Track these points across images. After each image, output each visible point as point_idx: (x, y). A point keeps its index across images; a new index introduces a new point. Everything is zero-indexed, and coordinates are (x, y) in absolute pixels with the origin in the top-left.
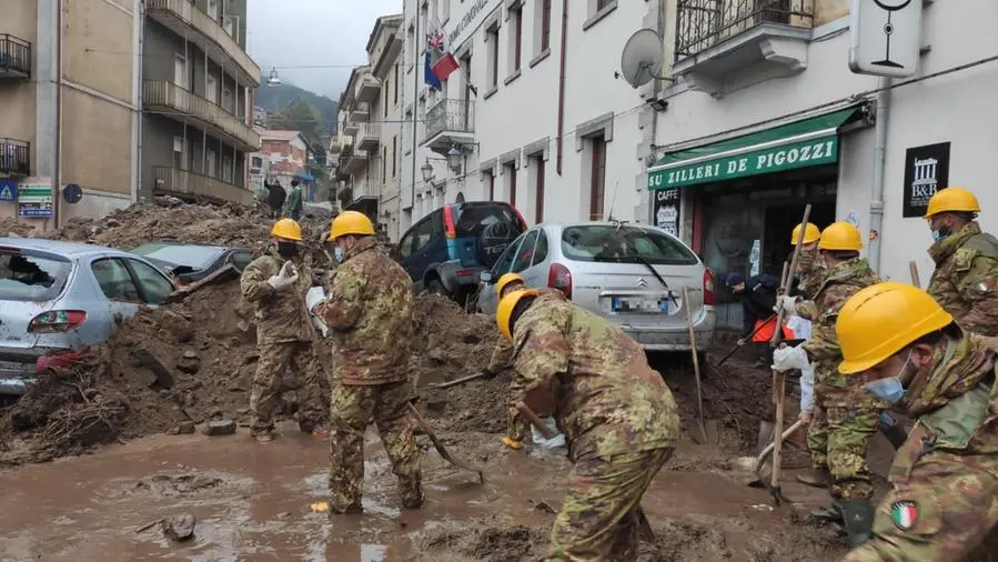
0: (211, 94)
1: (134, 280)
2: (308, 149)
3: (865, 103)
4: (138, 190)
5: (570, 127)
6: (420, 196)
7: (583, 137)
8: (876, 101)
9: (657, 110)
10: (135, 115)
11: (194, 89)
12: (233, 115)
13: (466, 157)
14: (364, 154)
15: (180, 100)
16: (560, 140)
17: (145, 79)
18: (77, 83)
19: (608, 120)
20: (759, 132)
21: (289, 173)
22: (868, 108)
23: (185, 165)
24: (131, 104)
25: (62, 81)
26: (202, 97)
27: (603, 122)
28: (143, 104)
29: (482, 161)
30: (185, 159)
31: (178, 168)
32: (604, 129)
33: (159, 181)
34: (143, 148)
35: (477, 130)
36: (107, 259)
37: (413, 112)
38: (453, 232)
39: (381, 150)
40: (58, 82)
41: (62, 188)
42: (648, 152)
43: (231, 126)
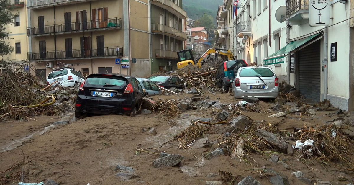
0: (171, 25)
1: (150, 85)
2: (208, 33)
3: (322, 31)
4: (151, 58)
5: (272, 32)
6: (239, 52)
7: (275, 35)
8: (324, 31)
9: (289, 29)
10: (149, 35)
11: (166, 24)
12: (178, 30)
13: (249, 39)
14: (224, 36)
15: (162, 28)
16: (270, 36)
17: (152, 23)
18: (134, 28)
19: (280, 30)
20: (307, 37)
21: (201, 43)
22: (323, 33)
23: (164, 48)
24: (148, 32)
25: (130, 28)
26: (169, 26)
27: (278, 31)
28: (152, 31)
29: (253, 41)
30: (164, 46)
31: (162, 49)
32: (279, 33)
33: (157, 54)
34: (152, 45)
35: (252, 30)
36: (145, 81)
37: (236, 22)
38: (226, 69)
39: (228, 35)
40: (129, 29)
41: (131, 59)
42: (288, 41)
43: (177, 33)
